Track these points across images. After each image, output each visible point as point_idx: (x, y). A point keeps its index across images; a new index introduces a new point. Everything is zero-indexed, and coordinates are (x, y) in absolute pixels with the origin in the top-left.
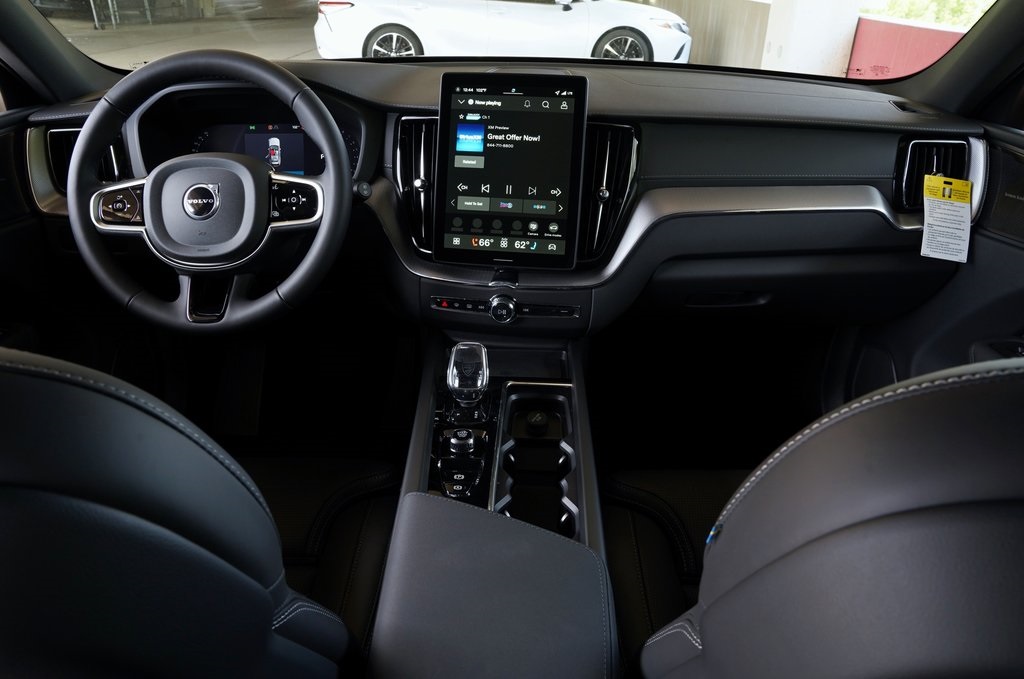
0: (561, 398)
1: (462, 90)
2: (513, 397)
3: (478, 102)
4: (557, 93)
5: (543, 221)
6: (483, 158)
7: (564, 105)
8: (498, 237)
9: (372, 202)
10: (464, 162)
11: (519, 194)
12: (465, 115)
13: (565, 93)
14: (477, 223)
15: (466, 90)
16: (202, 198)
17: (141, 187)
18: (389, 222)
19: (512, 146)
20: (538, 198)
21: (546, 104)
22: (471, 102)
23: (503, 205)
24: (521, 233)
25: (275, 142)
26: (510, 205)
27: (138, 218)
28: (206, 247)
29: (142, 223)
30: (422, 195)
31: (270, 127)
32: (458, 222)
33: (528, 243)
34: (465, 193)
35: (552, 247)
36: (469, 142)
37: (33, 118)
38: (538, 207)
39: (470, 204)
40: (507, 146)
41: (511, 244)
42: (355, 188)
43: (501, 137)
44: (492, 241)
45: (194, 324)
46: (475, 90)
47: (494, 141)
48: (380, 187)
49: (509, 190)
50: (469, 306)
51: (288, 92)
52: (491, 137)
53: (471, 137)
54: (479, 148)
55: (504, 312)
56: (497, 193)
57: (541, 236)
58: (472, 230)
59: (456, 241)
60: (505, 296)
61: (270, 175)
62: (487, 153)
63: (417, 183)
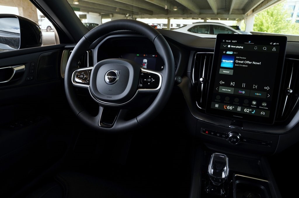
0: (262, 187)
1: (225, 41)
2: (237, 182)
3: (232, 46)
4: (271, 44)
5: (260, 101)
6: (233, 70)
7: (274, 49)
8: (236, 106)
9: (180, 85)
10: (224, 71)
11: (249, 87)
12: (226, 52)
13: (275, 44)
14: (227, 99)
15: (227, 41)
16: (112, 76)
17: (91, 70)
18: (187, 95)
19: (247, 66)
20: (257, 90)
21: (265, 48)
22: (229, 46)
23: (240, 91)
24: (248, 105)
25: (145, 61)
26: (244, 92)
27: (88, 82)
28: (111, 96)
29: (89, 84)
30: (202, 84)
31: (144, 55)
32: (218, 97)
33: (251, 110)
34: (223, 85)
35: (262, 113)
36: (227, 63)
37: (66, 47)
38: (257, 94)
39: (224, 90)
40: (244, 66)
41: (242, 110)
42: (176, 79)
43: (242, 62)
44: (233, 107)
45: (101, 127)
46: (231, 41)
47: (239, 63)
48: (185, 80)
49: (244, 85)
50: (218, 135)
51: (152, 36)
52: (237, 61)
53: (228, 61)
54: (231, 66)
55: (235, 140)
56: (238, 86)
57: (258, 108)
58: (225, 102)
59: (217, 106)
60: (235, 133)
61: (141, 69)
62: (235, 68)
63: (201, 79)
